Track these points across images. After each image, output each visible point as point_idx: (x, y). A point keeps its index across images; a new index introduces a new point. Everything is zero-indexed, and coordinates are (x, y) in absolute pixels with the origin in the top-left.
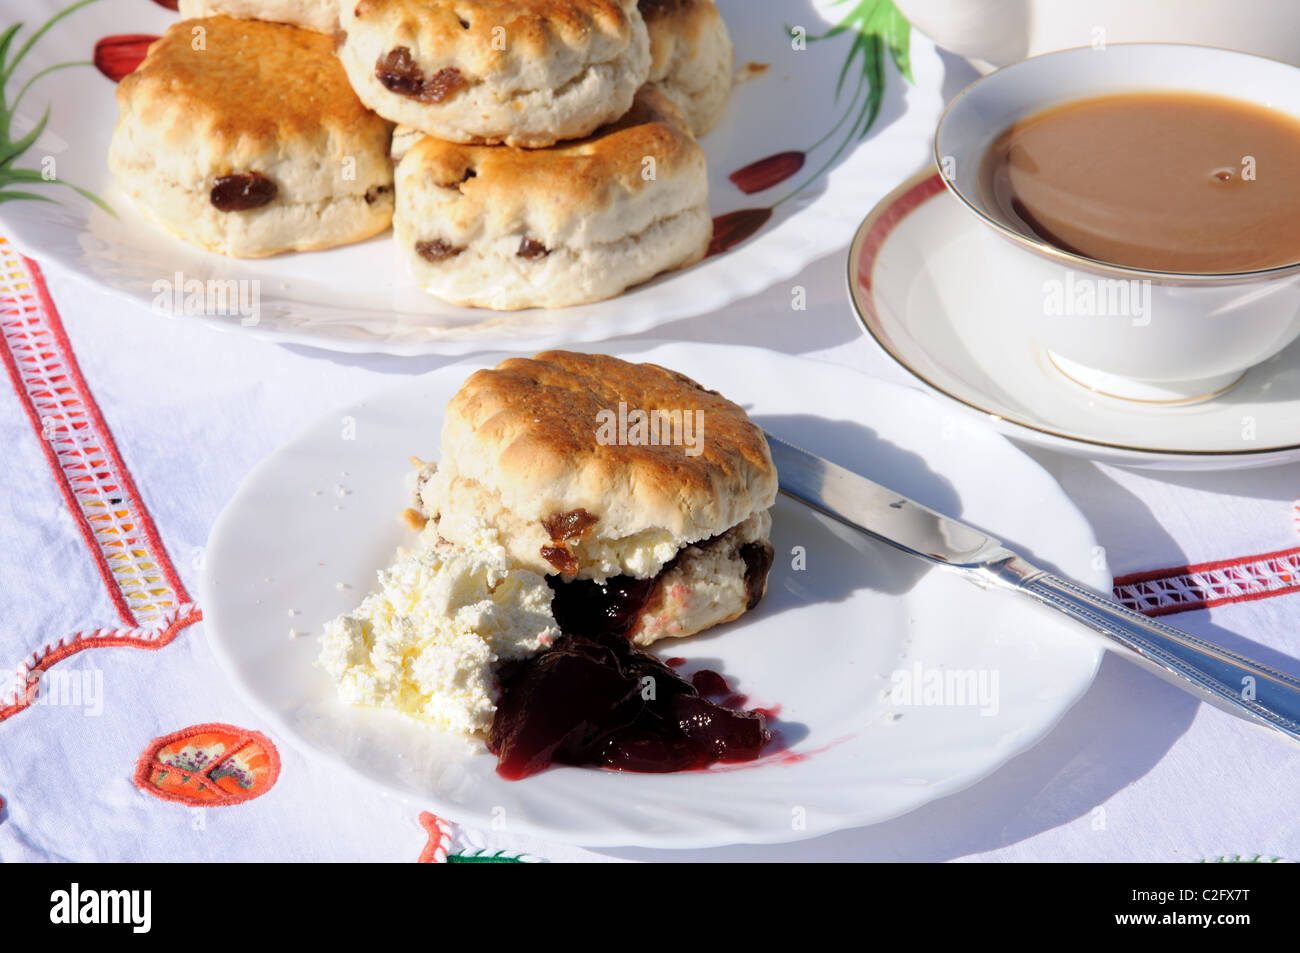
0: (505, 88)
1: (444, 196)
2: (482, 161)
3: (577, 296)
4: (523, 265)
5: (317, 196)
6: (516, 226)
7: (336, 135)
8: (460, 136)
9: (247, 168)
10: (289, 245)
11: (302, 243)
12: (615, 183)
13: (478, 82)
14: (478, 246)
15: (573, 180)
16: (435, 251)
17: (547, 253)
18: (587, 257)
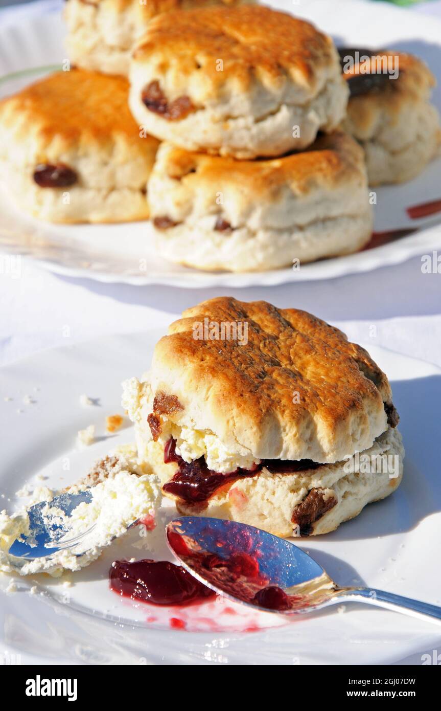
0: (219, 112)
1: (171, 184)
2: (203, 163)
3: (252, 263)
4: (218, 237)
5: (105, 184)
6: (213, 208)
7: (121, 143)
8: (190, 146)
9: (57, 159)
10: (85, 217)
11: (94, 217)
12: (287, 186)
13: (203, 108)
14: (190, 221)
15: (256, 180)
16: (164, 223)
17: (233, 230)
18: (262, 236)
